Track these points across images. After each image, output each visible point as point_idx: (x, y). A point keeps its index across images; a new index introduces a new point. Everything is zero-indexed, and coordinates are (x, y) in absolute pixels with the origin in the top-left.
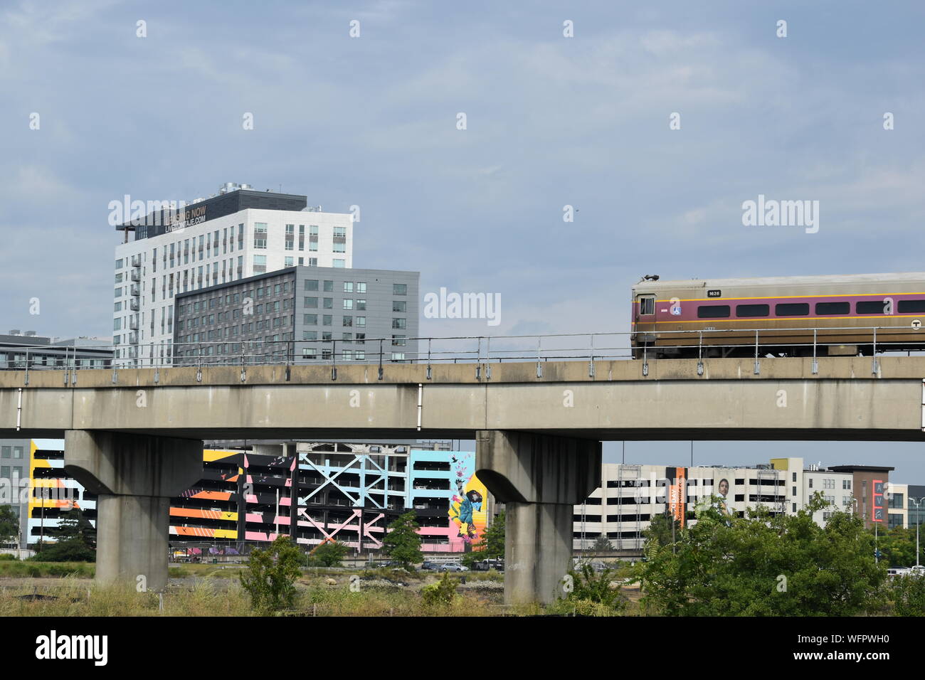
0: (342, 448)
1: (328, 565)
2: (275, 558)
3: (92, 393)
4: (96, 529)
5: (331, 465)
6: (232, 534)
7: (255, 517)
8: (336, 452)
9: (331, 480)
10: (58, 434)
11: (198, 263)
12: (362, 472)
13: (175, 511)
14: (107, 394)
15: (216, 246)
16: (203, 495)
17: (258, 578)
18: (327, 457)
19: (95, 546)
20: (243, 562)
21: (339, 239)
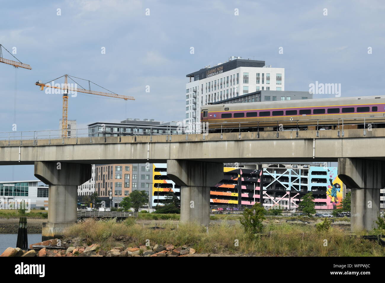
0: (281, 166)
1: (276, 214)
2: (254, 211)
3: (178, 144)
4: (180, 200)
5: (277, 173)
6: (236, 202)
7: (245, 195)
8: (278, 168)
9: (277, 179)
10: (164, 161)
11: (220, 90)
12: (290, 176)
13: (212, 193)
14: (184, 144)
15: (227, 82)
16: (224, 186)
17: (247, 220)
18: (275, 170)
19: (180, 207)
20: (241, 214)
21: (279, 79)
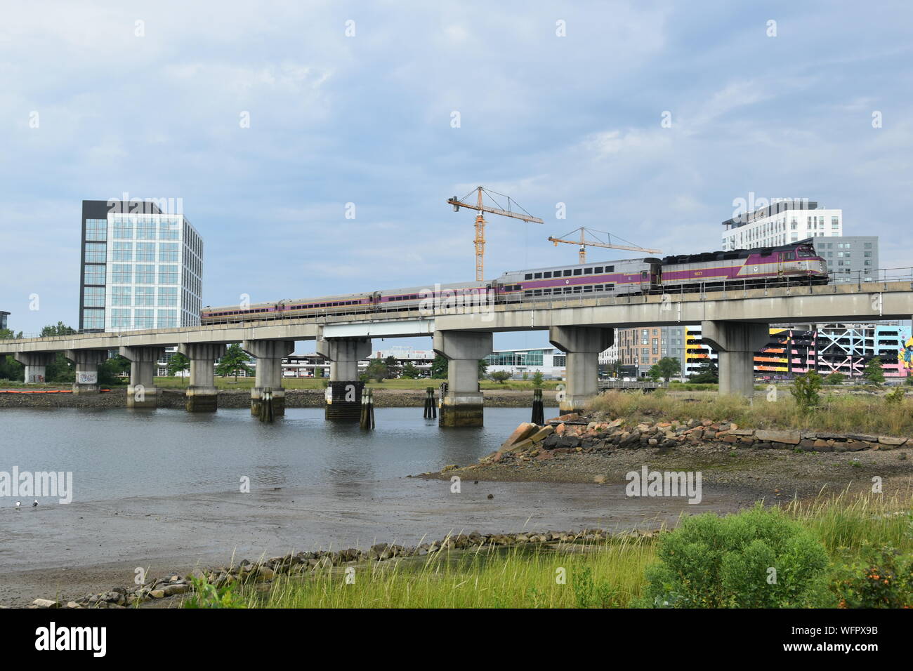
0: (840, 326)
1: (835, 384)
2: (808, 381)
3: (714, 303)
4: (718, 368)
5: (835, 334)
6: (786, 369)
7: (797, 361)
8: (837, 328)
9: (835, 342)
10: (698, 323)
11: (763, 238)
12: (851, 338)
13: (756, 359)
14: (721, 303)
15: (772, 229)
16: (770, 350)
17: (800, 390)
18: (833, 330)
19: (718, 376)
20: (792, 383)
21: (835, 222)
